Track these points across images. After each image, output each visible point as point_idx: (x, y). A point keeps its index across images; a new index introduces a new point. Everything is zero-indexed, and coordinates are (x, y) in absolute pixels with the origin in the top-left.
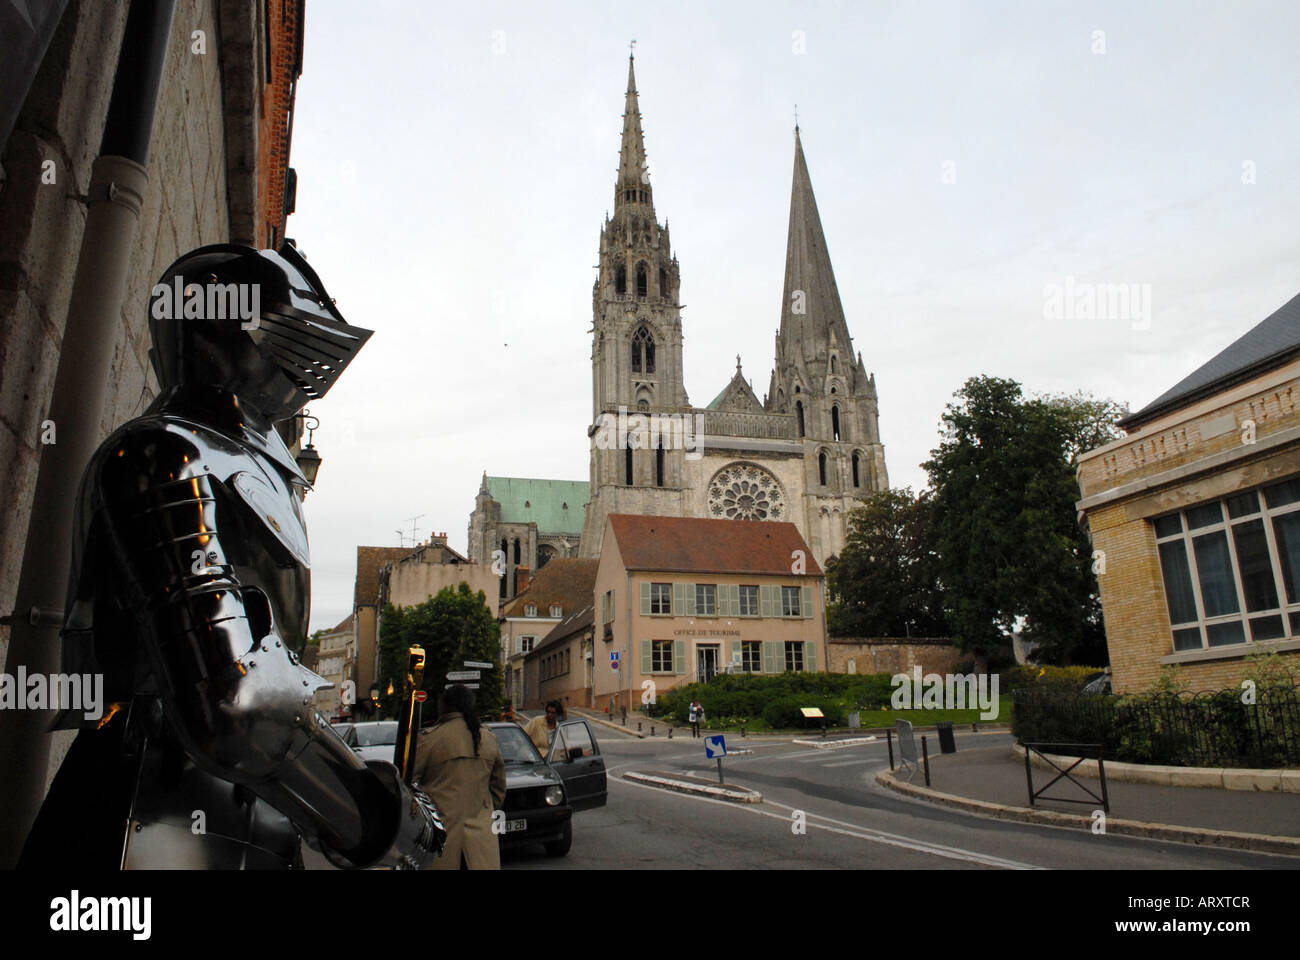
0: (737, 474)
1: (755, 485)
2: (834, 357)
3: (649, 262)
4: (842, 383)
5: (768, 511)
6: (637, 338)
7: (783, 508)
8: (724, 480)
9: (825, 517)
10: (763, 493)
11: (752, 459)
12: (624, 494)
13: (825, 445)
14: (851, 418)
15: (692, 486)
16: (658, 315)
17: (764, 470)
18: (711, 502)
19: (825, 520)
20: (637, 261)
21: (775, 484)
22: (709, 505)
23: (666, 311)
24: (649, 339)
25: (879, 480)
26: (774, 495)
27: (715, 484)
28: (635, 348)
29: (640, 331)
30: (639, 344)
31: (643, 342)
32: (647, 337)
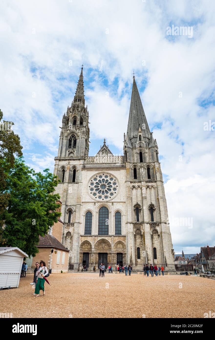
0: (100, 177)
1: (107, 180)
2: (140, 136)
3: (77, 116)
4: (143, 144)
5: (112, 189)
6: (71, 138)
7: (118, 187)
8: (95, 179)
9: (134, 189)
10: (110, 183)
11: (106, 171)
12: (58, 186)
13: (135, 164)
14: (147, 155)
16: (78, 130)
17: (111, 175)
18: (90, 187)
19: (134, 190)
20: (73, 116)
21: (115, 179)
22: (89, 188)
23: (80, 129)
24: (75, 138)
25: (157, 175)
26: (114, 183)
27: (92, 181)
28: (70, 141)
29: (72, 136)
30: (71, 139)
31: (73, 139)
32: (74, 137)
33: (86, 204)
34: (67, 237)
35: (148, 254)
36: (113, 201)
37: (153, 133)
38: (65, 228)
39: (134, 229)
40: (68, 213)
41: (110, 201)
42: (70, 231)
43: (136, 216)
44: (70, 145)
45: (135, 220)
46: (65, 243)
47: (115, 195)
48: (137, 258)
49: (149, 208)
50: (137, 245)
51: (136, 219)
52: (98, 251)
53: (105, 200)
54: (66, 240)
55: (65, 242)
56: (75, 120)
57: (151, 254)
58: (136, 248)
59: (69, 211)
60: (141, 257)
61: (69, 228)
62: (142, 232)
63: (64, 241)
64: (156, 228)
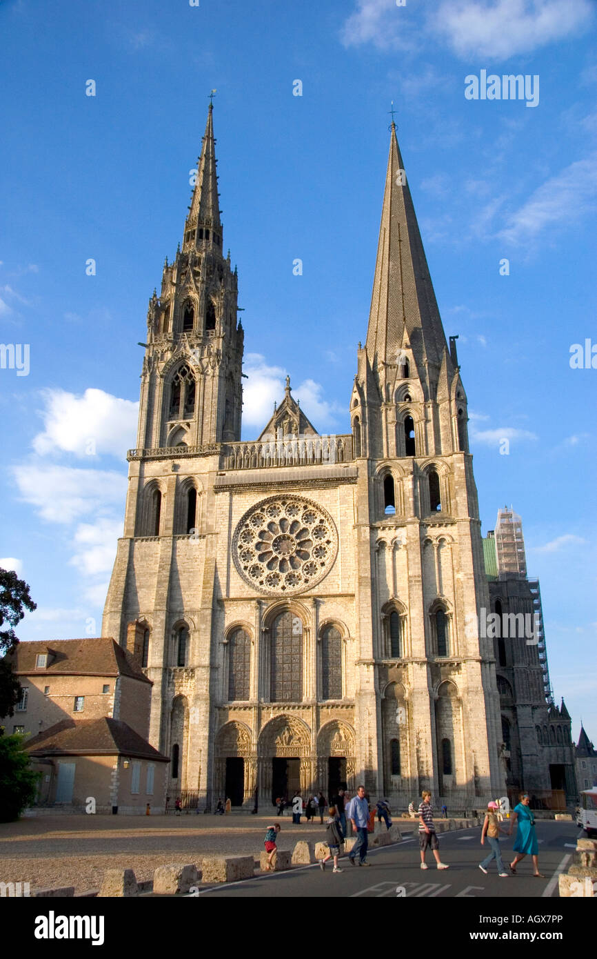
0: (273, 511)
1: (296, 522)
2: (407, 358)
5: (311, 551)
6: (177, 378)
7: (331, 545)
9: (384, 551)
10: (305, 530)
11: (292, 491)
12: (141, 547)
15: (217, 530)
17: (308, 503)
18: (241, 547)
19: (384, 555)
21: (323, 518)
22: (238, 551)
24: (191, 376)
26: (319, 532)
27: (246, 526)
28: (175, 389)
29: (180, 369)
30: (179, 383)
31: (182, 380)
32: (188, 374)
33: (230, 605)
34: (177, 712)
35: (421, 759)
36: (315, 592)
37: (457, 337)
38: (169, 683)
39: (382, 682)
40: (176, 637)
41: (305, 594)
42: (183, 693)
43: (390, 640)
44: (175, 401)
45: (383, 653)
46: (170, 730)
47: (321, 571)
48: (390, 772)
49: (430, 611)
50: (390, 732)
51: (390, 648)
52: (270, 754)
53: (290, 589)
54: (172, 720)
55: (170, 726)
56: (189, 310)
57: (430, 759)
58: (388, 742)
59: (178, 629)
60: (402, 770)
61: (182, 682)
62: (407, 691)
63: (166, 725)
64: (452, 677)
